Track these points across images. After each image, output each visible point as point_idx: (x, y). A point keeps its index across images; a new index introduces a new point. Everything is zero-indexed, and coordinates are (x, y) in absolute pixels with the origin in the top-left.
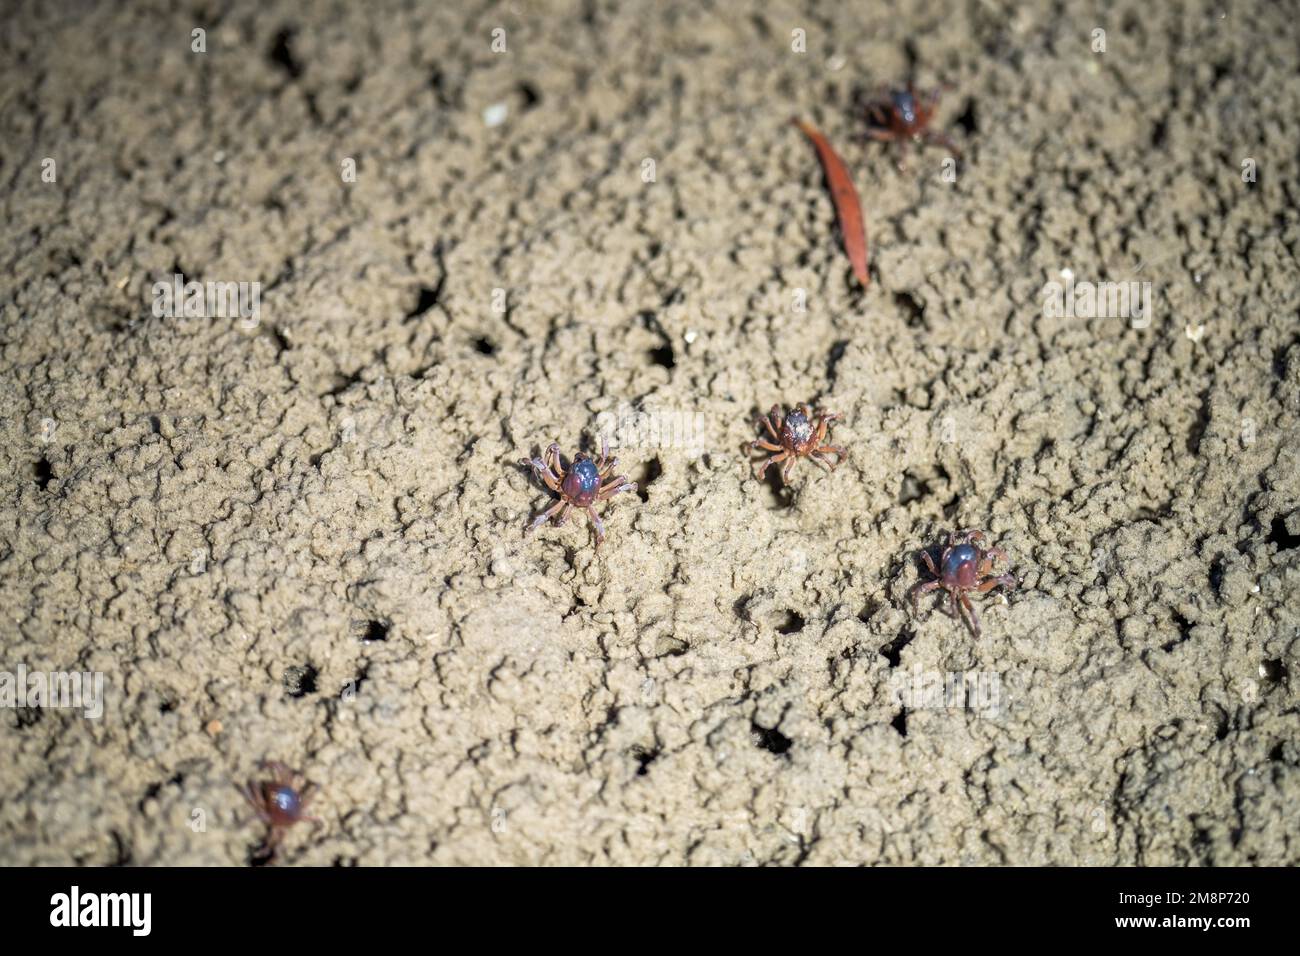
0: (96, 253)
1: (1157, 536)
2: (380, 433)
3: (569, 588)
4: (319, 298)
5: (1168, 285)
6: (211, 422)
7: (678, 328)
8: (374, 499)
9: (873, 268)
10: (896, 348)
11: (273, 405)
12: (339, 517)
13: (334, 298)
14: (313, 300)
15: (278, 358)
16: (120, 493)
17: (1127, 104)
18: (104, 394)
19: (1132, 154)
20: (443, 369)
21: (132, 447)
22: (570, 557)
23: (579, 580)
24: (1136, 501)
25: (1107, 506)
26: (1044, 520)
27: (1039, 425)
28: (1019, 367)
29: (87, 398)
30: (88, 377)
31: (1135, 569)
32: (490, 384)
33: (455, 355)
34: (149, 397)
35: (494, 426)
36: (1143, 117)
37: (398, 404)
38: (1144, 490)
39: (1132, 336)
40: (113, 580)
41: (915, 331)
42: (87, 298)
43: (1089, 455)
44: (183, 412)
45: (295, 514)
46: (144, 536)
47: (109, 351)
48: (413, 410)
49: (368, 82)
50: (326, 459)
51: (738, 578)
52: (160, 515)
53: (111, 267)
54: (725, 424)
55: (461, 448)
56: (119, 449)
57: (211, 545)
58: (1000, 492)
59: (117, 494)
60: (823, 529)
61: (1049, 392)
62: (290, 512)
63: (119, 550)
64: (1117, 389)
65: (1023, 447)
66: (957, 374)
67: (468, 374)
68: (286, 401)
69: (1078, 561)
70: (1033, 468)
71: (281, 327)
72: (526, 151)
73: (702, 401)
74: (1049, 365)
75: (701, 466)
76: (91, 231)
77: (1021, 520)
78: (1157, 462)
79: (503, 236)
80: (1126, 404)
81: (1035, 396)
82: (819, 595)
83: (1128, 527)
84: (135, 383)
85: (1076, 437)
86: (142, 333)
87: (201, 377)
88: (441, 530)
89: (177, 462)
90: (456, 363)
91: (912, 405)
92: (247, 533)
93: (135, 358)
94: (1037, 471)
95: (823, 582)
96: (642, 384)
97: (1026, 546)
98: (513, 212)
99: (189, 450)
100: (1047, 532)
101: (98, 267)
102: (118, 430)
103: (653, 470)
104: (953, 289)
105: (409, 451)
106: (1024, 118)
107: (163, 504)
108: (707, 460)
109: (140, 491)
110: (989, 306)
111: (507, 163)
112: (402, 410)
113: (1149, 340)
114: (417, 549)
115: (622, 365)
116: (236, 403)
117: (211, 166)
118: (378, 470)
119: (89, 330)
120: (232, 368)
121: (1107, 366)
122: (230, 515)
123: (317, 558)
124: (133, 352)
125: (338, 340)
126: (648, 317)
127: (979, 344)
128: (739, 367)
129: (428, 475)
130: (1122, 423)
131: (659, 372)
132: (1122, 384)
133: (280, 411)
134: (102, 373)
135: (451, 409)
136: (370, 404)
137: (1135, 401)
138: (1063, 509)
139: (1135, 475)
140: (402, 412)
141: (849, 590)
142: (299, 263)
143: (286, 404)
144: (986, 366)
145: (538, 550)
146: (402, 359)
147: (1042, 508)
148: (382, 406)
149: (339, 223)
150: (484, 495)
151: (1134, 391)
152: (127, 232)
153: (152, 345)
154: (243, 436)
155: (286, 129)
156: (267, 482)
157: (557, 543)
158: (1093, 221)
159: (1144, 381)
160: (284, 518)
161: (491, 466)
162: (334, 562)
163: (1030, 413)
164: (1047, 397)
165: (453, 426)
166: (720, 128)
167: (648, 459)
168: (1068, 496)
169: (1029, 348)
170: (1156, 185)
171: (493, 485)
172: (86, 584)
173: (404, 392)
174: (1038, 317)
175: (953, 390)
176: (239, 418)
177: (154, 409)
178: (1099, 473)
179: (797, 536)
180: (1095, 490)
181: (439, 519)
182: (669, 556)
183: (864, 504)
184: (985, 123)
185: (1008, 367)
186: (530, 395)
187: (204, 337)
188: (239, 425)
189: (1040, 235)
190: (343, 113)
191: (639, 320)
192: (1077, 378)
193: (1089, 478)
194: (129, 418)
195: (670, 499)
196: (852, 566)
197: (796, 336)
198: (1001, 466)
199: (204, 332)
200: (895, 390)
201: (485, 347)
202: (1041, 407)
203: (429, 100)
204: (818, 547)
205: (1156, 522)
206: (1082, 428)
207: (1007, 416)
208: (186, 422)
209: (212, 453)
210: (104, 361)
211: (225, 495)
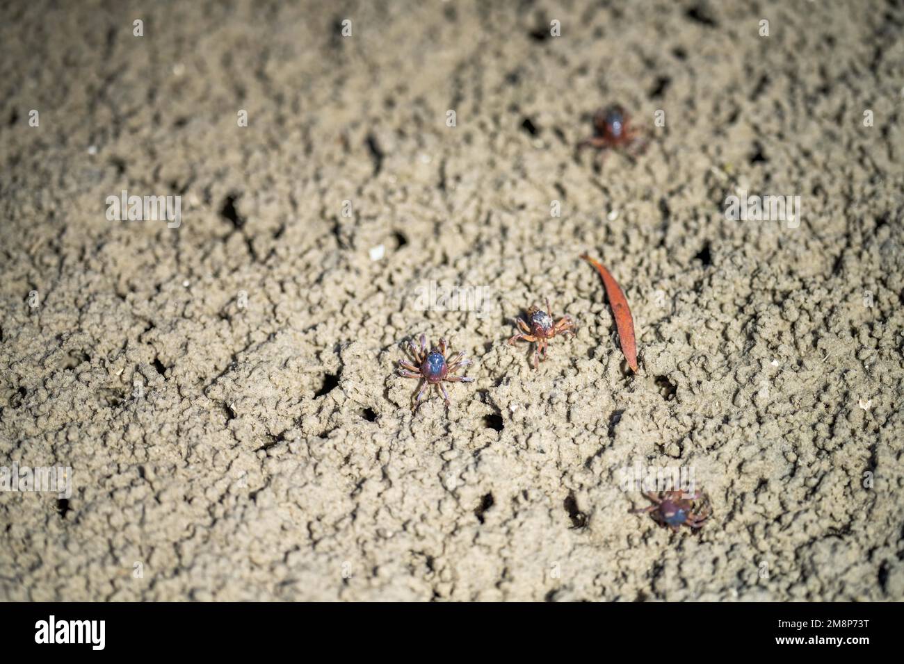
0: (100, 352)
1: (841, 548)
2: (298, 477)
3: (429, 585)
4: (255, 382)
5: (846, 371)
6: (180, 470)
7: (505, 402)
8: (293, 523)
9: (640, 359)
10: (656, 415)
11: (224, 458)
12: (270, 536)
13: (266, 382)
14: (250, 383)
15: (227, 424)
16: (117, 520)
17: (815, 244)
18: (106, 451)
19: (820, 279)
20: (341, 431)
21: (125, 488)
22: (430, 563)
23: (437, 579)
24: (826, 523)
25: (805, 527)
26: (762, 536)
27: (757, 469)
28: (743, 428)
29: (94, 454)
30: (95, 439)
31: (826, 571)
32: (374, 441)
33: (350, 422)
34: (137, 452)
35: (377, 471)
36: (826, 253)
37: (310, 456)
38: (831, 515)
39: (821, 407)
40: (112, 582)
41: (669, 403)
42: (95, 384)
43: (792, 490)
44: (161, 463)
45: (239, 535)
46: (133, 550)
47: (110, 420)
48: (320, 460)
49: (289, 230)
50: (260, 495)
51: (548, 577)
52: (145, 535)
53: (111, 362)
54: (538, 469)
55: (354, 486)
56: (116, 489)
57: (180, 556)
58: (731, 516)
59: (115, 521)
60: (607, 542)
61: (764, 446)
62: (235, 533)
63: (116, 561)
64: (812, 444)
65: (747, 484)
66: (699, 433)
67: (359, 435)
68: (232, 454)
69: (786, 565)
70: (754, 500)
71: (229, 402)
72: (397, 278)
73: (522, 453)
74: (764, 427)
75: (521, 499)
76: (97, 337)
77: (745, 536)
78: (840, 495)
79: (383, 338)
80: (818, 454)
81: (754, 449)
82: (604, 589)
83: (821, 541)
84: (127, 443)
85: (783, 477)
86: (132, 408)
87: (173, 438)
88: (340, 544)
89: (157, 499)
90: (350, 427)
91: (668, 455)
92: (205, 548)
93: (128, 425)
94: (756, 502)
95: (608, 580)
96: (480, 441)
97: (750, 554)
98: (389, 322)
99: (165, 490)
100: (764, 545)
101: (102, 361)
102: (115, 476)
103: (488, 502)
104: (696, 374)
105: (318, 489)
106: (744, 254)
107: (147, 528)
108: (525, 494)
109: (131, 519)
110: (721, 386)
111: (385, 286)
112: (313, 460)
113: (833, 410)
114: (323, 559)
115: (466, 428)
116: (198, 456)
117: (181, 289)
118: (296, 503)
119: (96, 406)
120: (194, 432)
121: (804, 428)
122: (193, 535)
123: (254, 565)
124: (126, 421)
125: (269, 411)
126: (484, 393)
127: (715, 412)
128: (547, 429)
129: (331, 506)
130: (815, 468)
131: (492, 432)
132: (815, 440)
133: (229, 461)
134: (105, 436)
135: (347, 459)
136: (290, 456)
137: (824, 452)
138: (775, 528)
139: (825, 504)
140: (313, 462)
141: (625, 586)
142: (241, 358)
143: (232, 457)
144: (720, 427)
145: (408, 559)
146: (313, 424)
147: (760, 528)
148: (299, 458)
149: (269, 330)
150: (370, 520)
151: (824, 445)
152: (122, 336)
153: (140, 416)
154: (202, 480)
155: (233, 264)
156: (219, 512)
157: (421, 553)
158: (793, 325)
159: (830, 438)
160: (231, 537)
161: (375, 499)
162: (266, 568)
163: (751, 461)
164: (763, 450)
165: (349, 471)
166: (533, 262)
167: (484, 494)
168: (778, 519)
169: (750, 416)
170: (837, 302)
171: (377, 513)
172: (93, 585)
173: (314, 448)
174: (756, 393)
175: (697, 445)
176: (200, 467)
177: (141, 461)
178: (800, 503)
179: (589, 548)
180: (797, 515)
181: (339, 536)
182: (500, 563)
183: (636, 525)
184: (717, 259)
185: (735, 428)
186: (402, 449)
187: (176, 410)
188: (199, 472)
189: (756, 336)
190: (273, 251)
191: (478, 396)
192: (784, 436)
193: (792, 507)
194: (123, 468)
195: (500, 522)
196: (627, 568)
197: (587, 407)
198: (731, 498)
199: (176, 406)
200: (656, 444)
201: (370, 415)
202: (759, 457)
203: (331, 242)
204: (602, 556)
205: (840, 537)
206: (787, 472)
207: (735, 463)
208: (163, 470)
209: (181, 492)
210: (106, 427)
211: (190, 521)
